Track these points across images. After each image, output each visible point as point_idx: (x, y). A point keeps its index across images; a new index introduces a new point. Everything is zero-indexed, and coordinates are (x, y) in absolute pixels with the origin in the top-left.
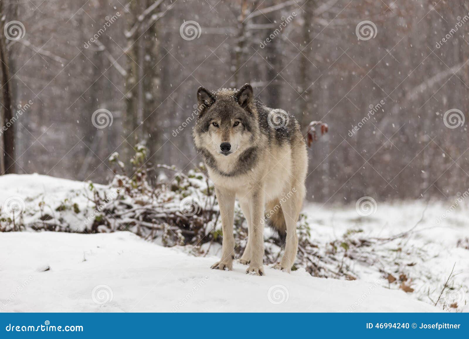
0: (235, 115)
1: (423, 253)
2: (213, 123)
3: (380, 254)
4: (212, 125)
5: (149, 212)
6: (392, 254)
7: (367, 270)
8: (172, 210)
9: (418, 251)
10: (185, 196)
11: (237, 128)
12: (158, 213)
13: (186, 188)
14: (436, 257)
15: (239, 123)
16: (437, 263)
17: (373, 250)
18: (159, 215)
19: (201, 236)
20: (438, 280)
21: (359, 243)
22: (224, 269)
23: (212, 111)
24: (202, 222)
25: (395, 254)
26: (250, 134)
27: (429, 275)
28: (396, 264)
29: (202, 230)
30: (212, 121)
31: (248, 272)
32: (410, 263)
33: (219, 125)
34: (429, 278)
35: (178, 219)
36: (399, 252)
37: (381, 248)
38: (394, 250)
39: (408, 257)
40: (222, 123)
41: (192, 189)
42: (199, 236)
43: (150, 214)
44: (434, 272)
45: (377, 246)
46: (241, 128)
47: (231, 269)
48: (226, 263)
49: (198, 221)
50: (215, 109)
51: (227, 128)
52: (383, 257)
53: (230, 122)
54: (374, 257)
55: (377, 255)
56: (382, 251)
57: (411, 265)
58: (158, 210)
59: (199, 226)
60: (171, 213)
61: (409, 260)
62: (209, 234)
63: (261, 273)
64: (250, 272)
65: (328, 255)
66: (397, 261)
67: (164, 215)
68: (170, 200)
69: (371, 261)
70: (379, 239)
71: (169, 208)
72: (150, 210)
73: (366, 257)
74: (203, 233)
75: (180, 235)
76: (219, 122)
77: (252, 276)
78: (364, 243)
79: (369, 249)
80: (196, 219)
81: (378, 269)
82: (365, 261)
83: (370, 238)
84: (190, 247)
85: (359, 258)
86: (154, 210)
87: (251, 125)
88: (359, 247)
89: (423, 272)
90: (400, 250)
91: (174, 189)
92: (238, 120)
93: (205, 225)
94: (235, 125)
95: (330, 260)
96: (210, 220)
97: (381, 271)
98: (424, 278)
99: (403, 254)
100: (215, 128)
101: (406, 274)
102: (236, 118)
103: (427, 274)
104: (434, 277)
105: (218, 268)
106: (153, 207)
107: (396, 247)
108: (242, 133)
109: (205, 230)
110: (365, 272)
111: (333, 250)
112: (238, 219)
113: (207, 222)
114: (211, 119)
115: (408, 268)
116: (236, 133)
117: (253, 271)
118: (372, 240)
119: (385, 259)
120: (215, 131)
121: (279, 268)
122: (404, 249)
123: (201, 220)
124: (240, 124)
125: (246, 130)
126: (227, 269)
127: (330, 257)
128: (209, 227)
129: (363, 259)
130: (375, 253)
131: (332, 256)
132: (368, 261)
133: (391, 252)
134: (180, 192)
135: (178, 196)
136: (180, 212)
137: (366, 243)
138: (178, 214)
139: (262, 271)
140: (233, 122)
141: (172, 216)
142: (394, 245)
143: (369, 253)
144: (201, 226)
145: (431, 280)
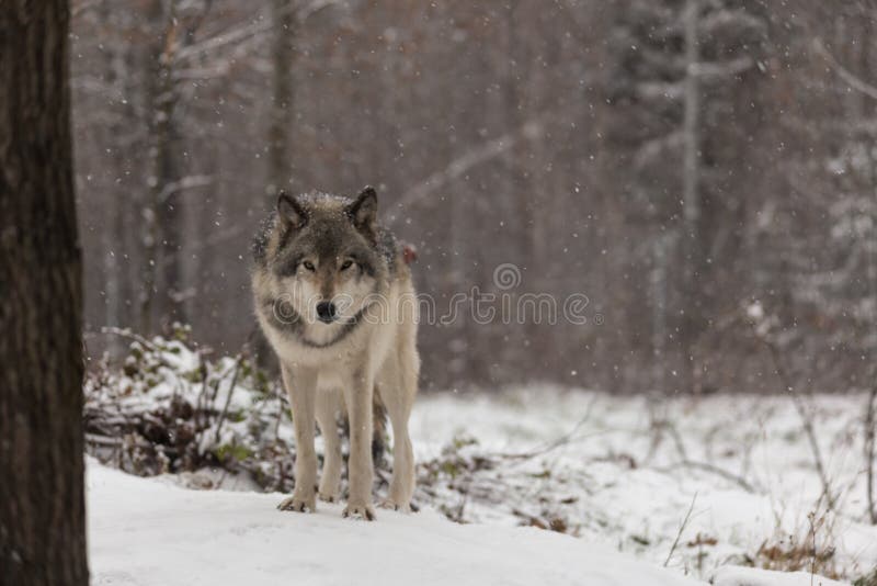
0: (346, 248)
1: (586, 480)
2: (305, 263)
3: (513, 482)
4: (302, 267)
5: (93, 414)
6: (533, 483)
7: (493, 512)
8: (137, 410)
9: (579, 477)
10: (152, 384)
11: (349, 271)
12: (111, 416)
13: (154, 370)
14: (609, 486)
15: (351, 263)
16: (613, 497)
17: (499, 477)
18: (112, 421)
19: (192, 457)
20: (620, 528)
21: (472, 464)
22: (302, 510)
23: (302, 239)
24: (193, 431)
25: (539, 483)
26: (372, 282)
27: (603, 520)
28: (543, 500)
29: (192, 445)
30: (303, 260)
31: (346, 515)
32: (567, 497)
33: (316, 267)
34: (603, 524)
35: (148, 428)
36: (546, 479)
37: (512, 471)
38: (536, 476)
39: (563, 487)
40: (321, 263)
41: (163, 370)
42: (187, 457)
43: (93, 418)
44: (613, 513)
45: (505, 468)
46: (356, 273)
47: (313, 510)
48: (305, 500)
49: (186, 429)
50: (308, 236)
51: (329, 273)
52: (518, 488)
53: (335, 263)
54: (502, 488)
55: (508, 486)
56: (515, 477)
57: (569, 501)
58: (110, 410)
59: (186, 438)
60: (136, 416)
61: (566, 492)
62: (206, 452)
63: (369, 517)
64: (352, 514)
65: (421, 486)
66: (545, 494)
67: (122, 420)
68: (128, 391)
69: (496, 495)
70: (505, 457)
71: (128, 407)
72: (96, 411)
73: (489, 490)
74: (195, 450)
75: (161, 455)
76: (315, 262)
77: (354, 522)
78: (481, 463)
79: (491, 475)
80: (182, 426)
81: (511, 510)
82: (485, 497)
83: (491, 455)
84: (187, 477)
85: (475, 491)
86: (102, 411)
87: (375, 265)
88: (473, 471)
89: (592, 514)
90: (546, 475)
91: (131, 372)
92: (351, 259)
93: (198, 436)
94: (344, 268)
95: (425, 495)
96: (208, 426)
97: (516, 513)
98: (595, 525)
99: (552, 483)
100: (309, 272)
101: (561, 517)
102: (346, 255)
103: (599, 517)
104: (612, 523)
105: (292, 509)
106: (102, 405)
107: (540, 470)
108: (358, 281)
109: (197, 445)
110: (489, 516)
111: (429, 476)
112: (257, 423)
113: (200, 430)
114: (302, 256)
115: (565, 506)
116: (346, 281)
117: (356, 512)
118: (495, 459)
119: (523, 492)
120: (308, 277)
121: (390, 507)
122: (555, 472)
123: (190, 428)
124: (354, 266)
125: (365, 273)
126: (307, 509)
127: (424, 490)
128: (205, 440)
129: (482, 493)
130: (503, 480)
131: (427, 488)
132: (491, 496)
133: (531, 479)
134: (142, 378)
135: (139, 385)
136: (152, 414)
137: (484, 464)
138: (148, 416)
139: (371, 512)
140: (340, 261)
141: (137, 421)
142: (534, 466)
143: (491, 481)
144: (192, 438)
145: (607, 529)
